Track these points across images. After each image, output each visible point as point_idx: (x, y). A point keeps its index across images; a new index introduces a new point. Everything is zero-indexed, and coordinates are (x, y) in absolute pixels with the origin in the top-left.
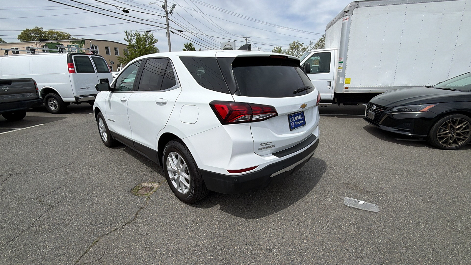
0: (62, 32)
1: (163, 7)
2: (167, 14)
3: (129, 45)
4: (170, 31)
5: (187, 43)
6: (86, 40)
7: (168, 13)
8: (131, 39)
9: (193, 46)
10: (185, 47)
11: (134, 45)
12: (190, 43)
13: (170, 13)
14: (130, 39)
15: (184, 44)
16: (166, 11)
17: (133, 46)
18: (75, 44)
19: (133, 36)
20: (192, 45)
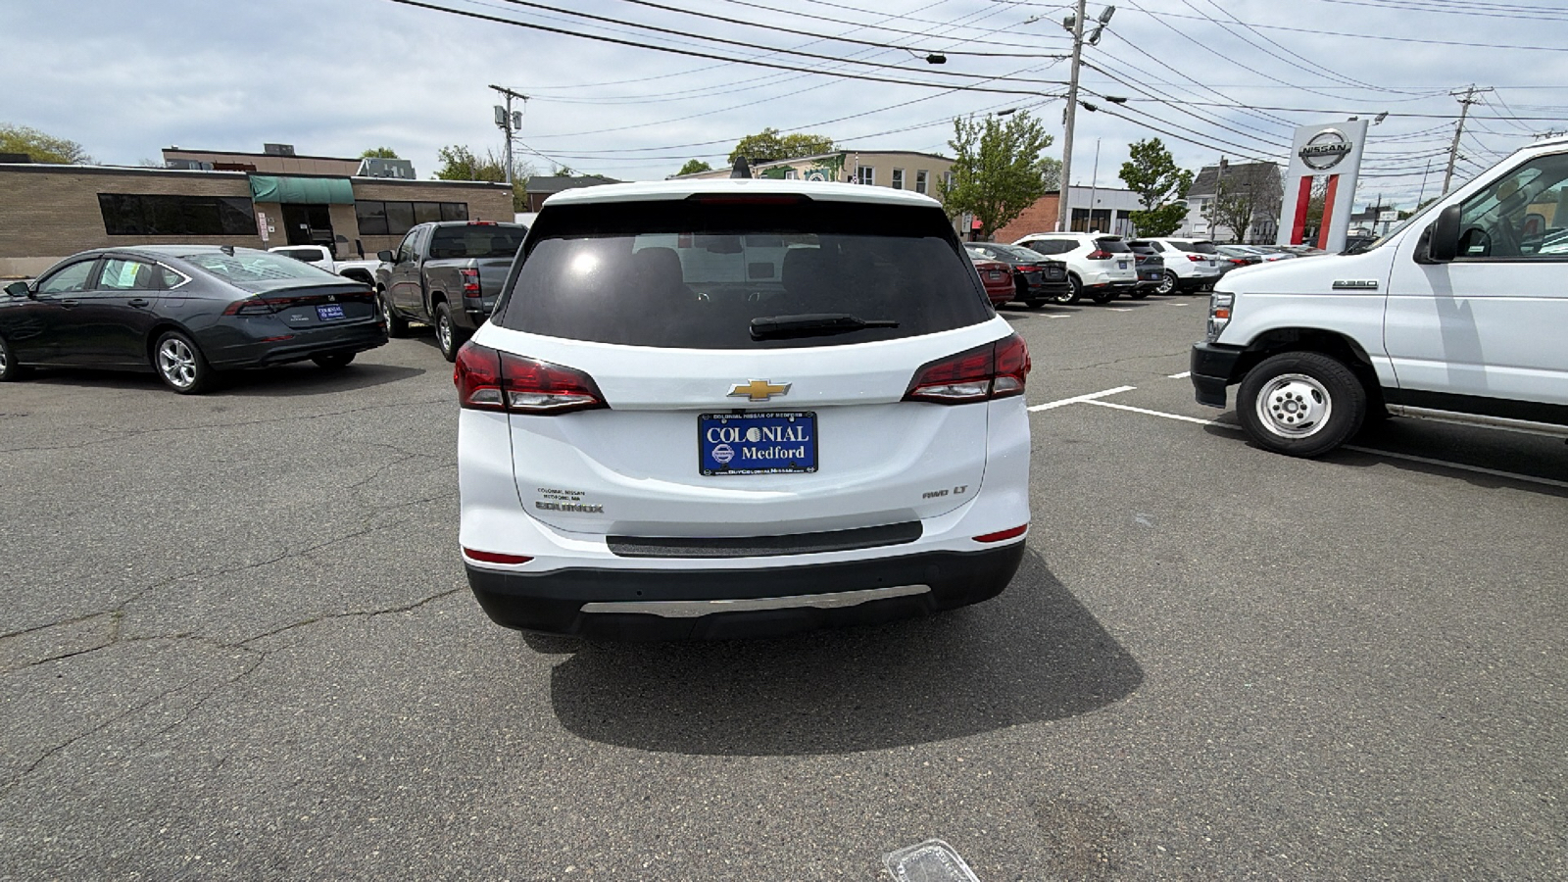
0: (816, 138)
1: (1068, 23)
2: (1078, 46)
3: (958, 161)
4: (1081, 103)
5: (1140, 141)
6: (847, 155)
7: (1081, 43)
8: (968, 141)
9: (1163, 149)
10: (1132, 155)
11: (971, 159)
12: (1156, 140)
13: (1092, 40)
14: (963, 141)
15: (1130, 145)
16: (1078, 38)
17: (971, 163)
18: (822, 166)
19: (976, 130)
20: (1161, 146)
